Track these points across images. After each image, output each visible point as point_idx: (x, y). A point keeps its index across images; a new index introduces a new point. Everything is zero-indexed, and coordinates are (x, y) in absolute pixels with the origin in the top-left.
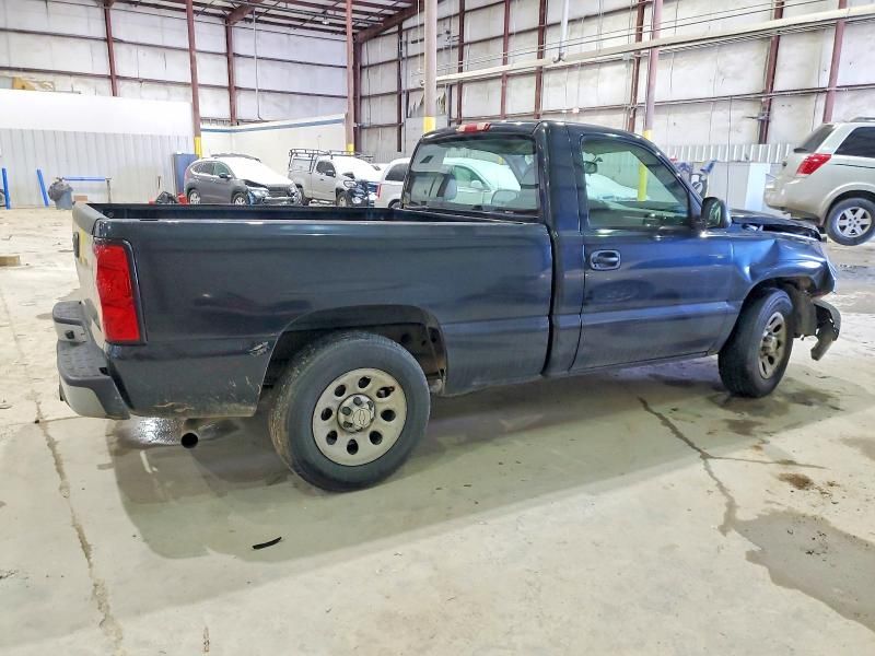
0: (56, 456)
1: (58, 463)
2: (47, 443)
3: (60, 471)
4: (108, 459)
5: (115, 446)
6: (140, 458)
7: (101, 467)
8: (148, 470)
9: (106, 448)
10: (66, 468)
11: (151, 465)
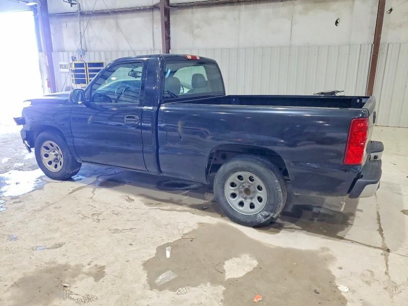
0: (379, 223)
1: (379, 219)
2: (383, 233)
3: (379, 216)
4: (357, 213)
5: (352, 218)
6: (344, 209)
7: (361, 211)
8: (344, 203)
9: (356, 219)
10: (376, 216)
11: (342, 205)
